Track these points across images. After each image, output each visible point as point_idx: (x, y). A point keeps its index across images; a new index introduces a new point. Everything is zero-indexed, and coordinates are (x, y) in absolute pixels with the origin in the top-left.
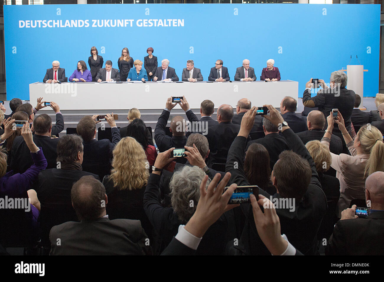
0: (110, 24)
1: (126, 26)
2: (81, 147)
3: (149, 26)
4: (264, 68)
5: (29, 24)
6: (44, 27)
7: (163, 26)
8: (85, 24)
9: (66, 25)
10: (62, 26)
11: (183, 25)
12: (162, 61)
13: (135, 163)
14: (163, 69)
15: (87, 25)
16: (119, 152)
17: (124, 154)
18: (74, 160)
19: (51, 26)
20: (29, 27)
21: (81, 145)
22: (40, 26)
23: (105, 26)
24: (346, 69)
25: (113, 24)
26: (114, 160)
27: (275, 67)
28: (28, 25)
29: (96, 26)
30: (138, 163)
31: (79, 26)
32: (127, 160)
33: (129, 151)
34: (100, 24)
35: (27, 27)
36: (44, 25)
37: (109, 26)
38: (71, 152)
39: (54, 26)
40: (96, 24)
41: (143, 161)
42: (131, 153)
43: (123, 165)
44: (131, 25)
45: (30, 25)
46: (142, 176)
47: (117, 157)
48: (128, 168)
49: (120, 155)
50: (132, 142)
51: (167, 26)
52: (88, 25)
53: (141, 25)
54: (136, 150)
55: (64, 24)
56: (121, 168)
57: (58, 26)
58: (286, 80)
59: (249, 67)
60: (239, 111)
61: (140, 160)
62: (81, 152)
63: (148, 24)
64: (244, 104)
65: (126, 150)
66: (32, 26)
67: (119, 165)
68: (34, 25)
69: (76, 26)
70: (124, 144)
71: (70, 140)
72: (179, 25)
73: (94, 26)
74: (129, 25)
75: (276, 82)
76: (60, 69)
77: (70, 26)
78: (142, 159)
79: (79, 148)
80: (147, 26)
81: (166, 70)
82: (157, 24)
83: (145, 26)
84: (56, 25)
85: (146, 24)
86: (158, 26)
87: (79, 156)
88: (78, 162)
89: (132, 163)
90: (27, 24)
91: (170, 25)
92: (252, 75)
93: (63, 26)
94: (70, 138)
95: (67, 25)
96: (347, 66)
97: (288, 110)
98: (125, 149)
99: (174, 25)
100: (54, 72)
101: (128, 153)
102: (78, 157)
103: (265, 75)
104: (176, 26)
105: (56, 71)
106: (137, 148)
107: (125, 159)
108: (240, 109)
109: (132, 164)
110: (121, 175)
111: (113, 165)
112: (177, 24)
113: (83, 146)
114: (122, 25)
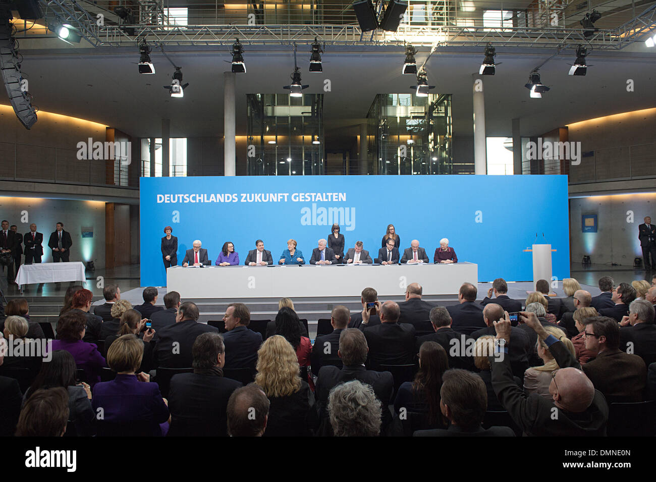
0: (261, 199)
1: (279, 200)
2: (221, 348)
3: (306, 200)
4: (437, 249)
5: (169, 198)
6: (185, 202)
7: (322, 200)
8: (233, 199)
9: (211, 200)
10: (206, 201)
11: (344, 199)
12: (319, 241)
13: (283, 364)
14: (320, 249)
15: (235, 200)
16: (265, 351)
17: (271, 354)
18: (214, 364)
19: (195, 201)
20: (169, 202)
21: (221, 345)
22: (181, 201)
23: (256, 201)
24: (531, 249)
25: (265, 199)
26: (259, 363)
27: (450, 248)
28: (168, 200)
29: (245, 201)
30: (286, 364)
31: (226, 201)
32: (273, 360)
33: (276, 350)
34: (251, 199)
35: (166, 202)
36: (186, 200)
37: (260, 201)
38: (209, 354)
39: (198, 201)
40: (246, 198)
41: (292, 363)
42: (279, 352)
43: (269, 366)
44: (286, 200)
45: (170, 200)
46: (291, 381)
47: (263, 358)
48: (275, 370)
49: (266, 355)
50: (280, 341)
51: (327, 200)
52: (237, 199)
53: (297, 200)
54: (284, 350)
55: (208, 199)
56: (266, 371)
57: (202, 201)
58: (463, 262)
59: (419, 248)
60: (408, 297)
61: (289, 362)
62: (221, 353)
63: (305, 198)
64: (414, 288)
65: (273, 349)
66: (172, 201)
67: (264, 366)
68: (174, 200)
69: (222, 201)
70: (271, 343)
71: (208, 340)
72: (340, 200)
73: (243, 200)
74: (283, 200)
75: (452, 264)
76: (201, 250)
77: (215, 201)
78: (292, 360)
79: (220, 349)
80: (303, 200)
81: (324, 251)
82: (315, 199)
83: (301, 200)
84: (200, 200)
85: (302, 199)
86: (316, 200)
87: (220, 358)
88: (218, 365)
89: (279, 364)
90: (166, 199)
91: (330, 200)
92: (423, 256)
93: (208, 201)
94: (207, 337)
95: (213, 200)
96: (533, 245)
97: (465, 299)
98: (272, 347)
99: (334, 200)
100: (195, 253)
101: (275, 352)
102: (217, 358)
103: (439, 256)
104: (337, 200)
105: (196, 252)
106: (286, 347)
107: (272, 360)
108: (410, 294)
109: (279, 366)
110: (266, 379)
111: (257, 368)
112: (338, 198)
113: (224, 346)
114: (275, 200)
